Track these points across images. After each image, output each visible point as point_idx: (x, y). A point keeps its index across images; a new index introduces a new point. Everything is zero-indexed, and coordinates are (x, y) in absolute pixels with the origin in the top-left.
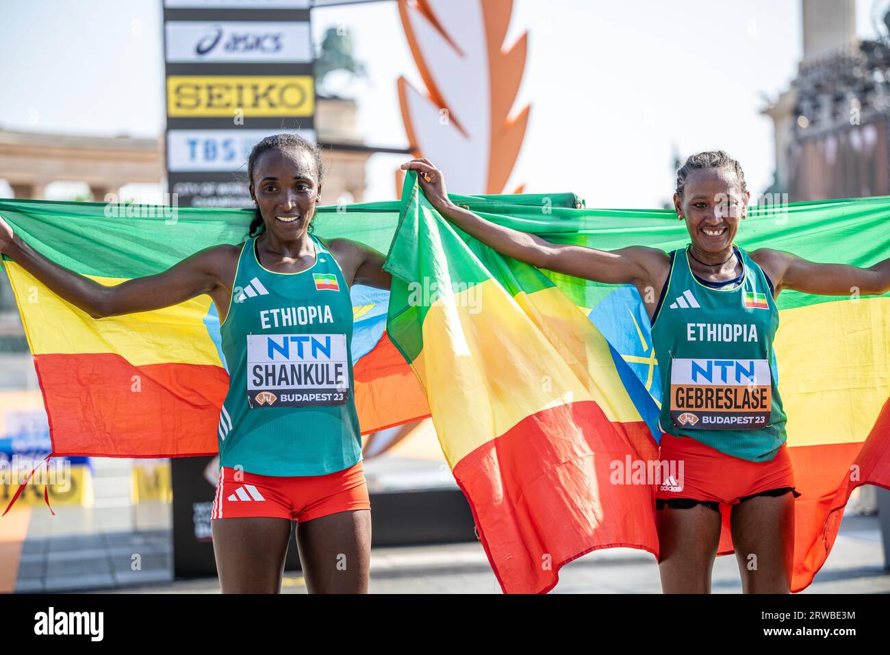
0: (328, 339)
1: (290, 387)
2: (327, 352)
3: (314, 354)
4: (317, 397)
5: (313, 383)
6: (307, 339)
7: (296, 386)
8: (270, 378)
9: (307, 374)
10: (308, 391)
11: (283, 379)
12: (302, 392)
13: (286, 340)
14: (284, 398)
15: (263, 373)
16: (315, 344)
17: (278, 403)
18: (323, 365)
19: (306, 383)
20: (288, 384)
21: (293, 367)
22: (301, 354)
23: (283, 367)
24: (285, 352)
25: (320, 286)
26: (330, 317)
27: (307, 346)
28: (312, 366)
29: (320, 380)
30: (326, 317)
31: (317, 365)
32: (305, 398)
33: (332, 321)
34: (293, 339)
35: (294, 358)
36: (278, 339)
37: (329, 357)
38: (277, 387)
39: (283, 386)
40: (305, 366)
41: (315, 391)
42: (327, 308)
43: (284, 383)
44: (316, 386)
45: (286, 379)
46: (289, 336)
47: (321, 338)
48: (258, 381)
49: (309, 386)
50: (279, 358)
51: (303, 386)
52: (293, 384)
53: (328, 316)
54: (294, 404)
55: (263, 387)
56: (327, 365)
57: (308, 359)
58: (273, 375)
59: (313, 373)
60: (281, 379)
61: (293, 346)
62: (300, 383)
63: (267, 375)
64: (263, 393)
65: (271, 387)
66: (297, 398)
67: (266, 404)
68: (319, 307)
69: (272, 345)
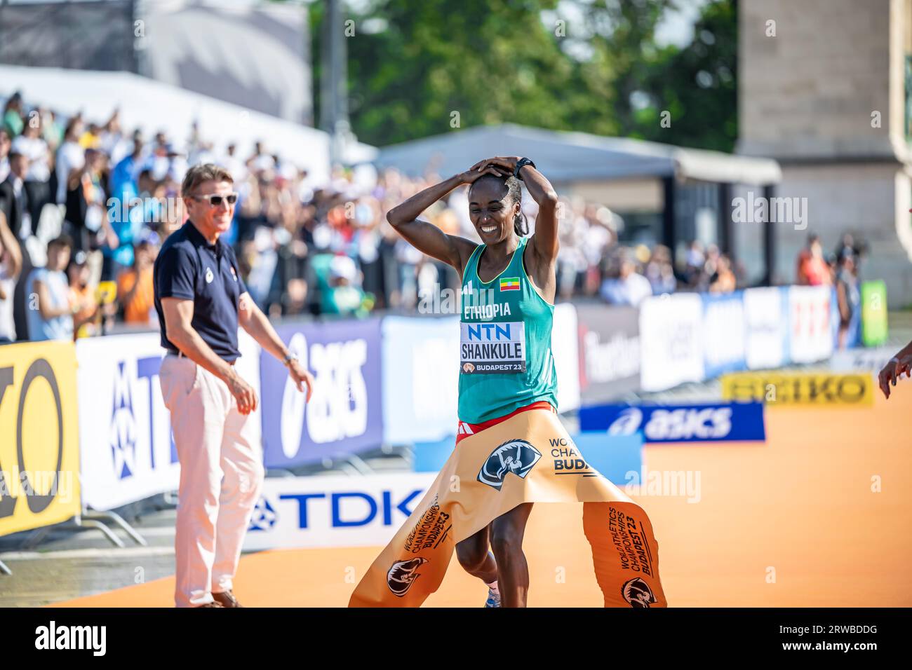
0: (508, 326)
1: (482, 360)
2: (507, 335)
3: (498, 337)
4: (500, 367)
5: (497, 357)
6: (493, 326)
7: (486, 360)
8: (471, 353)
9: (493, 351)
10: (494, 363)
11: (478, 355)
12: (490, 364)
13: (479, 326)
14: (479, 368)
15: (467, 350)
16: (499, 330)
17: (476, 371)
18: (505, 345)
19: (492, 358)
20: (481, 358)
21: (484, 346)
22: (489, 337)
23: (477, 346)
24: (478, 335)
25: (503, 288)
26: (509, 311)
27: (493, 331)
28: (496, 345)
29: (503, 355)
30: (505, 311)
31: (500, 345)
32: (492, 368)
33: (510, 314)
34: (483, 326)
35: (484, 340)
36: (474, 326)
37: (509, 338)
38: (474, 360)
39: (478, 359)
40: (492, 345)
41: (499, 363)
42: (507, 304)
43: (478, 357)
44: (500, 360)
45: (479, 354)
46: (481, 324)
47: (503, 326)
48: (465, 356)
49: (495, 360)
50: (475, 340)
51: (490, 360)
52: (484, 358)
53: (507, 310)
54: (485, 372)
55: (467, 360)
56: (508, 345)
57: (494, 340)
58: (472, 351)
59: (497, 350)
60: (476, 354)
61: (484, 331)
62: (488, 357)
63: (469, 351)
64: (467, 364)
65: (471, 360)
66: (487, 368)
67: (469, 371)
68: (501, 304)
69: (471, 330)
